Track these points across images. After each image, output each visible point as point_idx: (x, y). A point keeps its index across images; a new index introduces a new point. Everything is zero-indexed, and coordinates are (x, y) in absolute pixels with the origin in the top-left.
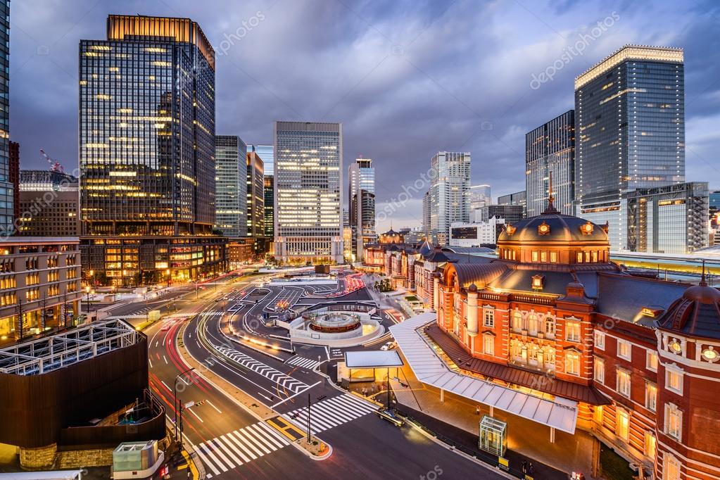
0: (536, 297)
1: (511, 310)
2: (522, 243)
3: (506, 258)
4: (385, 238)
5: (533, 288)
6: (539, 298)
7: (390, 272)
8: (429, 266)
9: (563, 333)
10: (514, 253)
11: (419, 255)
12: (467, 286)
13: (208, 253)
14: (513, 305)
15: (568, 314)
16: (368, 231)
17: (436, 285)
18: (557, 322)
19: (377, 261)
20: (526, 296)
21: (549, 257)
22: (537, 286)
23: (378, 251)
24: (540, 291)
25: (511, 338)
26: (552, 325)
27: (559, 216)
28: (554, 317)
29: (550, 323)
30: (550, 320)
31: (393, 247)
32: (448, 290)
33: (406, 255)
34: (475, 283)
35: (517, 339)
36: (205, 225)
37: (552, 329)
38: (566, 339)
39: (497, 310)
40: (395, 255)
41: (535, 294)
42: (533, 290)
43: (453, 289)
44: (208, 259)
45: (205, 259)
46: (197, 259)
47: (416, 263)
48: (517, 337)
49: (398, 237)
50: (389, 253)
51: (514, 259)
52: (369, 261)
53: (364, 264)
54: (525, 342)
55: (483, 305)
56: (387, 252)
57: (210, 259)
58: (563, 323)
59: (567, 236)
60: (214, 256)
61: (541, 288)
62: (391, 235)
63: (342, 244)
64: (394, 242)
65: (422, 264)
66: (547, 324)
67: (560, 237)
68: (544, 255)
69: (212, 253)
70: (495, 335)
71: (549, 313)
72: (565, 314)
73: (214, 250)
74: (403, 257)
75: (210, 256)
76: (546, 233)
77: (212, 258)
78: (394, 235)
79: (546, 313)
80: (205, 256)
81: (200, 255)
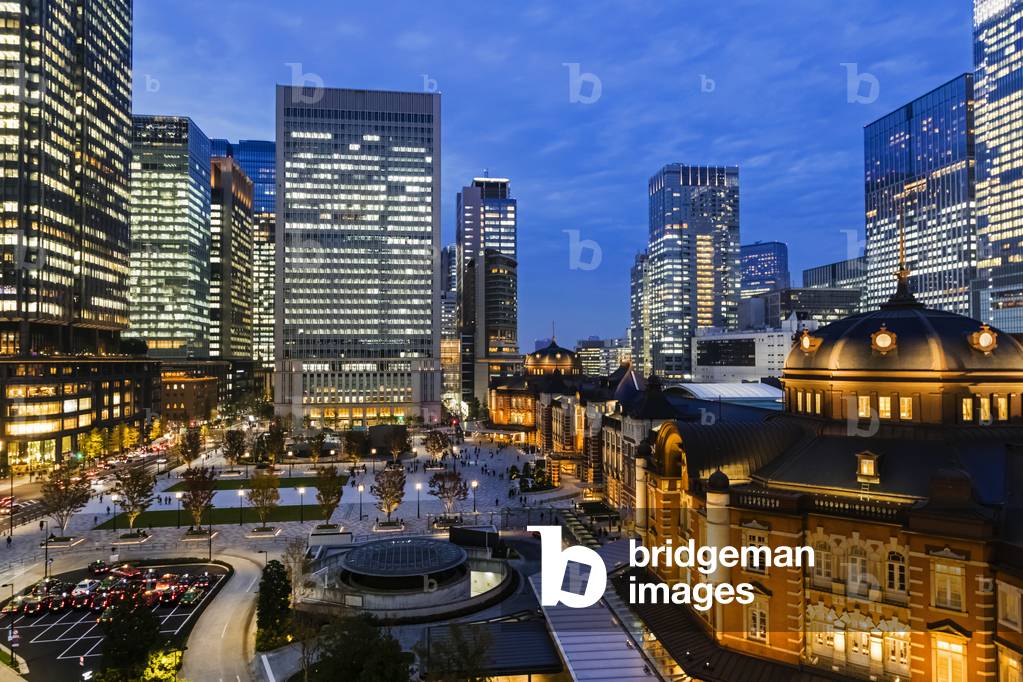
0: (865, 502)
1: (808, 533)
2: (835, 374)
3: (800, 409)
4: (537, 364)
5: (859, 480)
6: (872, 503)
7: (549, 445)
8: (634, 430)
9: (926, 588)
10: (818, 397)
11: (612, 404)
12: (706, 475)
13: (106, 399)
14: (812, 522)
15: (937, 543)
16: (501, 345)
17: (639, 473)
18: (914, 561)
19: (518, 417)
20: (841, 499)
21: (896, 408)
22: (868, 477)
23: (519, 394)
24: (873, 487)
25: (808, 602)
26: (902, 569)
27: (918, 313)
28: (903, 551)
29: (897, 565)
30: (895, 557)
31: (554, 384)
32: (665, 485)
33: (583, 404)
34: (725, 470)
35: (821, 604)
36: (101, 331)
37: (902, 578)
38: (933, 603)
39: (773, 532)
40: (558, 404)
41: (864, 495)
42: (859, 486)
43: (679, 485)
44: (105, 413)
45: (99, 415)
46: (76, 414)
47: (607, 421)
48: (821, 599)
49: (568, 362)
50: (545, 399)
51: (818, 411)
52: (499, 417)
53: (490, 425)
54: (840, 612)
55: (742, 522)
56: (543, 395)
57: (111, 413)
58: (925, 564)
59: (935, 358)
60: (123, 405)
61: (877, 481)
62: (553, 357)
63: (438, 375)
64: (558, 372)
65: (617, 425)
66: (891, 567)
67: (920, 362)
68: (885, 404)
69: (117, 399)
70: (769, 593)
71: (894, 541)
72: (930, 542)
73: (122, 392)
74: (577, 407)
75: (111, 407)
76: (889, 351)
77: (117, 412)
78: (559, 356)
79: (886, 542)
80: (97, 406)
81: (86, 404)
